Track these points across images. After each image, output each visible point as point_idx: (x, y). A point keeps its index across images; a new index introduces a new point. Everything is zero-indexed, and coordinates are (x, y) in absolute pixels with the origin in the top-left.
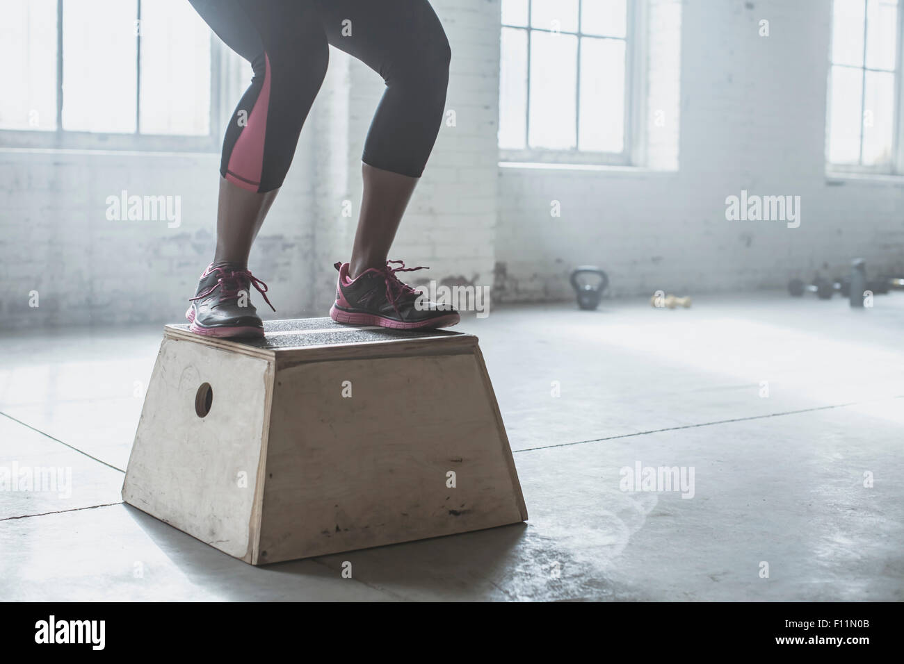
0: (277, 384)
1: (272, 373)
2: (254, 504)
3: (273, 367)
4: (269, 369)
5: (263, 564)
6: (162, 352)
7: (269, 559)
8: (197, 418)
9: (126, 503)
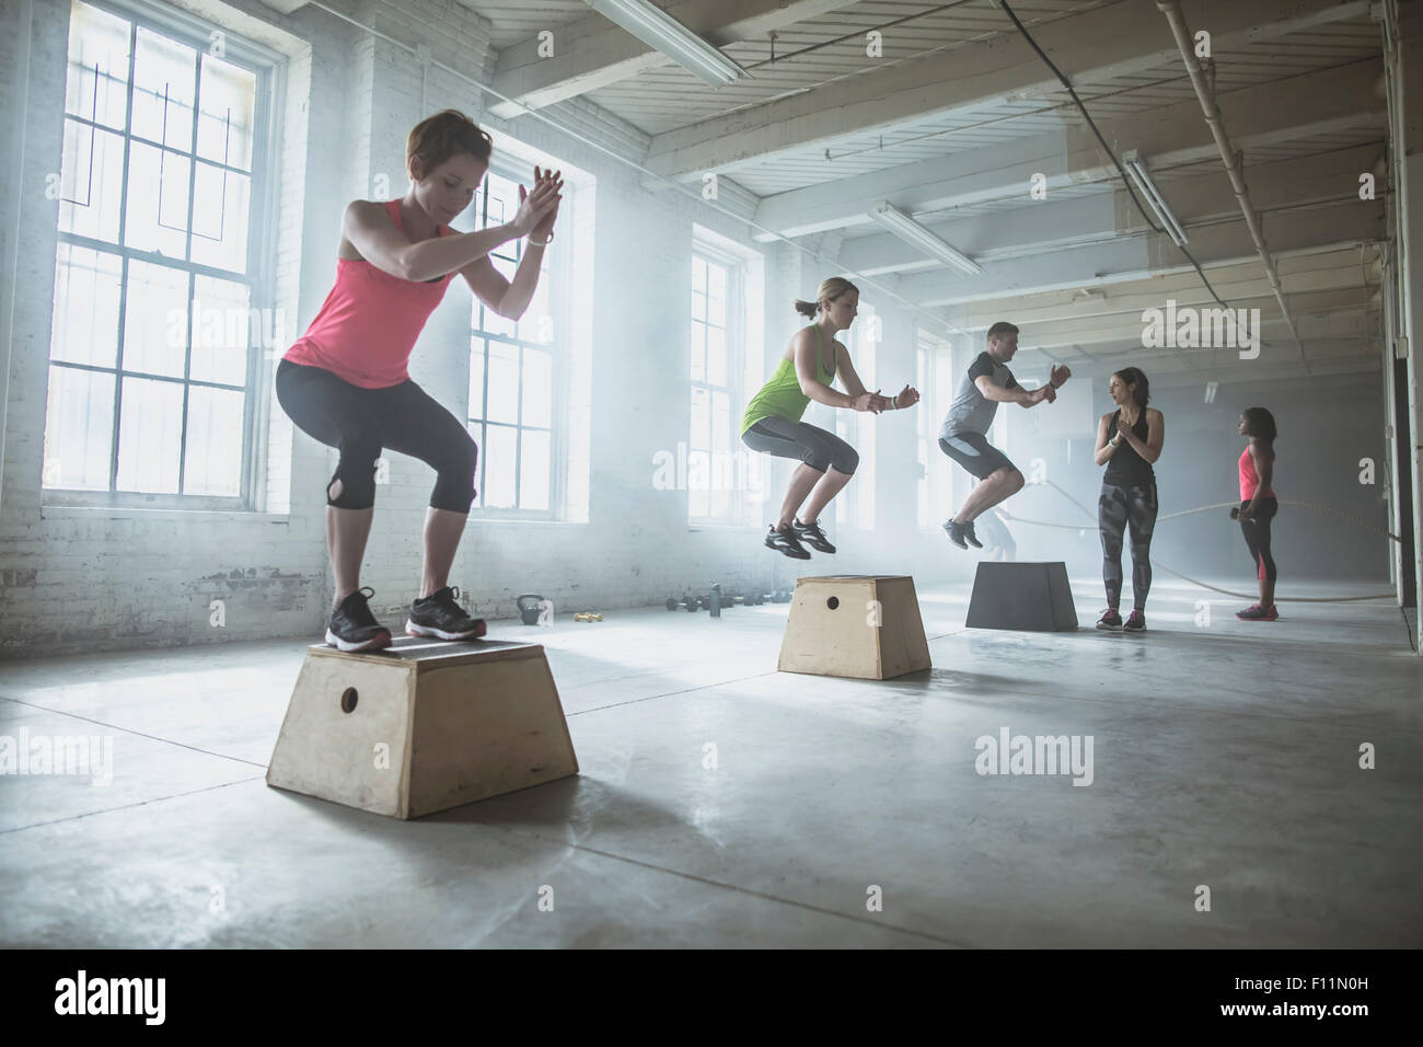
0: (419, 684)
1: (414, 677)
2: (402, 772)
3: (414, 672)
4: (411, 675)
5: (413, 817)
6: (306, 667)
7: (417, 813)
8: (342, 714)
9: (270, 786)
